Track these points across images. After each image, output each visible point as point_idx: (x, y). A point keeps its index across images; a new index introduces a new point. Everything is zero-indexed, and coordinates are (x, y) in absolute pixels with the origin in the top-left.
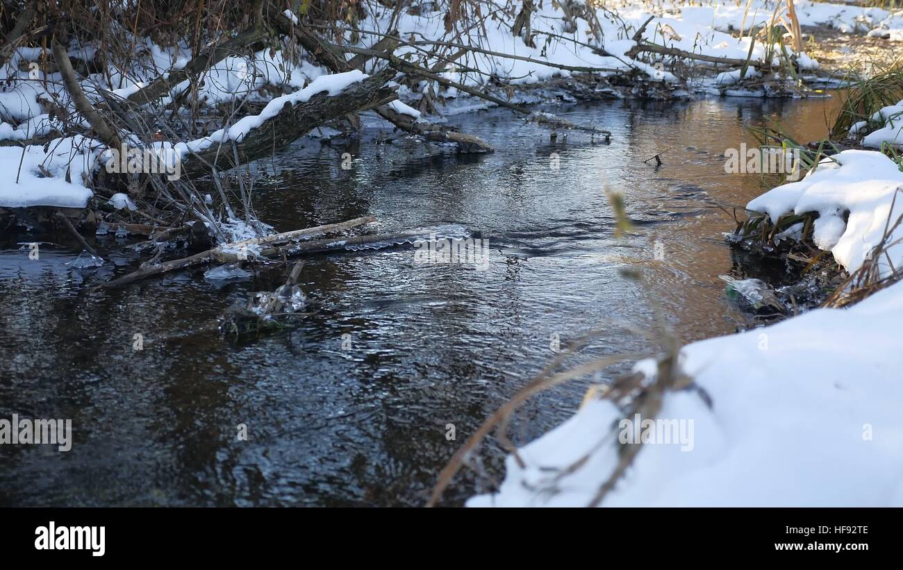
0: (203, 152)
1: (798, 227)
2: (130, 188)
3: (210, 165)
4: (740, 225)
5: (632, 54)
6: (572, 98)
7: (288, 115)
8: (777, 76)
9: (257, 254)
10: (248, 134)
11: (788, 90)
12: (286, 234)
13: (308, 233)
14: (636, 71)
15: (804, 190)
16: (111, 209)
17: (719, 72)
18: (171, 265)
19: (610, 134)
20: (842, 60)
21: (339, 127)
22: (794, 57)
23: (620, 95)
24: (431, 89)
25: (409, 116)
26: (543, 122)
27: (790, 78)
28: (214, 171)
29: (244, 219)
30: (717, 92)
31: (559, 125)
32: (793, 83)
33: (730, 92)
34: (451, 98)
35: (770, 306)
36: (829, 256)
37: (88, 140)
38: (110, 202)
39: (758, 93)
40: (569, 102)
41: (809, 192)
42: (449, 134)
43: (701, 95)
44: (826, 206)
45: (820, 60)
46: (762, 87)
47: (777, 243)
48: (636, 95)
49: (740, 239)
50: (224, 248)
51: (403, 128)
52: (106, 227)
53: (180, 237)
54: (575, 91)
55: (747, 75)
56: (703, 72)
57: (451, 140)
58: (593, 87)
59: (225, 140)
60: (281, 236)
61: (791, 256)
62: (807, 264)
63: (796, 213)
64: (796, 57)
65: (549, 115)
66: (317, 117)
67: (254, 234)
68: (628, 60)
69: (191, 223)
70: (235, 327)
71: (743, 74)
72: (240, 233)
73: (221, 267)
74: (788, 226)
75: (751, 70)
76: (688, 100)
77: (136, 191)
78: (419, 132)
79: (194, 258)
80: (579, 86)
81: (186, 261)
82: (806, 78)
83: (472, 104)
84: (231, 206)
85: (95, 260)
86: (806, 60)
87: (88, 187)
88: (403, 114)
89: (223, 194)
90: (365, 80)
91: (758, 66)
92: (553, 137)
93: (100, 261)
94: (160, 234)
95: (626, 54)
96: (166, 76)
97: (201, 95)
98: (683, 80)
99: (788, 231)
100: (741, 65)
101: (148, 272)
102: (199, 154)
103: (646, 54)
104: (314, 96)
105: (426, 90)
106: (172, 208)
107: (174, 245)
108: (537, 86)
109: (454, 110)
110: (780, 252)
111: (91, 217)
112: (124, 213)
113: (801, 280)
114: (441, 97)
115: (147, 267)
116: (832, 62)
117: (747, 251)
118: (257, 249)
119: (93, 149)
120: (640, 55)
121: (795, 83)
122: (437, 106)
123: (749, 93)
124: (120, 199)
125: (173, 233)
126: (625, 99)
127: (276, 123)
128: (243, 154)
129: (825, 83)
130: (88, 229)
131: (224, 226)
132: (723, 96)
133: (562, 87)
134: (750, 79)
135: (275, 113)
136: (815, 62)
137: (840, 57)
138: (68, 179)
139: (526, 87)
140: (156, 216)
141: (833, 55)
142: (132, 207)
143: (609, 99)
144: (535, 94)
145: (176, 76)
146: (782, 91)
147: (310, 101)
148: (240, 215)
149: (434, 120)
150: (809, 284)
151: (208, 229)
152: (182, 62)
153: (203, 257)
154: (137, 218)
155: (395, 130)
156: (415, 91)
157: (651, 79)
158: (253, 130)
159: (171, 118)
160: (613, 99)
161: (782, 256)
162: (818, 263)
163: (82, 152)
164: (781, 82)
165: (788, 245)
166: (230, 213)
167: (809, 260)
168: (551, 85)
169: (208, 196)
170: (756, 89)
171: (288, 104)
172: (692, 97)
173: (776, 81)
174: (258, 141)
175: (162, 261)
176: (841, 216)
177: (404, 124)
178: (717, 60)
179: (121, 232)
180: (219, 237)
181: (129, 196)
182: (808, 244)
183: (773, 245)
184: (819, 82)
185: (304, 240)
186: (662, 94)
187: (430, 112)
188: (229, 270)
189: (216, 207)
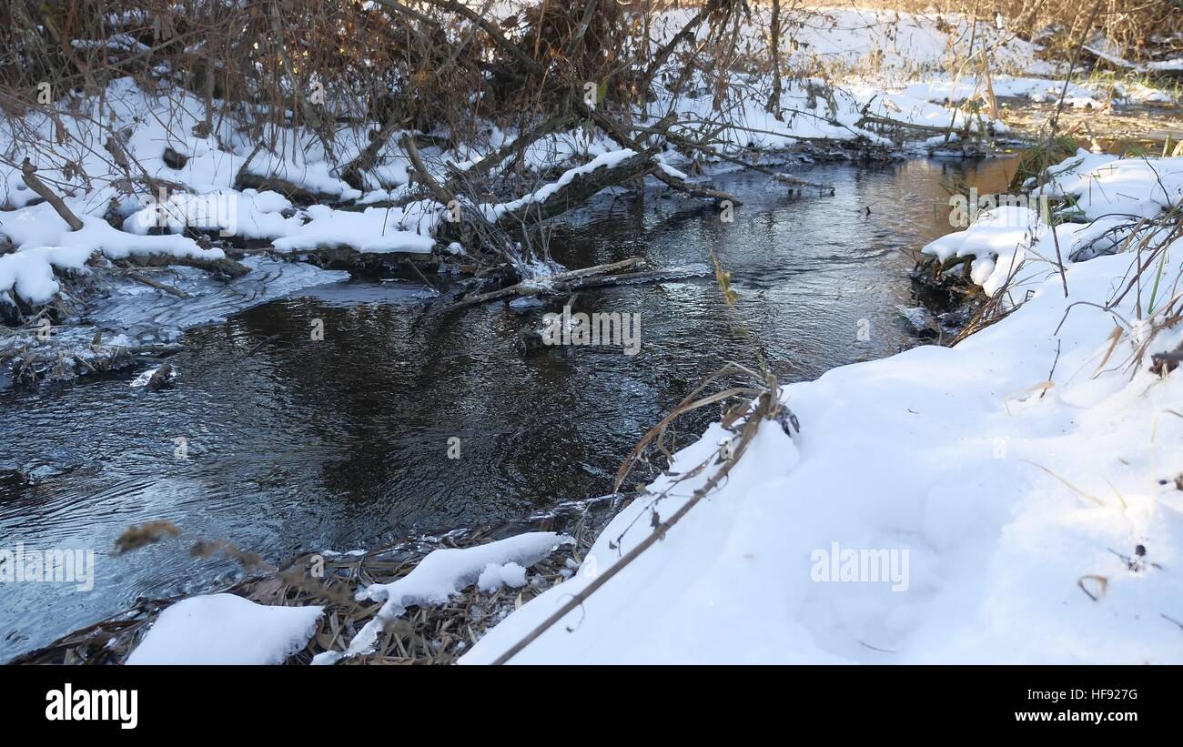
0: (516, 211)
1: (960, 266)
2: (462, 238)
3: (520, 220)
4: (918, 264)
5: (860, 124)
6: (811, 160)
7: (577, 184)
8: (974, 140)
9: (550, 287)
10: (549, 197)
11: (982, 151)
12: (573, 272)
13: (588, 271)
14: (861, 138)
15: (965, 238)
16: (448, 254)
17: (929, 136)
18: (486, 296)
19: (834, 188)
20: (1031, 124)
21: (629, 186)
22: (990, 124)
23: (849, 157)
24: (700, 156)
25: (679, 178)
26: (783, 180)
27: (984, 141)
28: (523, 225)
29: (543, 261)
30: (926, 153)
31: (795, 183)
32: (987, 144)
33: (937, 153)
34: (716, 162)
35: (930, 329)
36: (981, 289)
37: (433, 203)
38: (448, 249)
39: (959, 153)
40: (809, 162)
41: (969, 239)
42: (708, 191)
43: (913, 155)
44: (981, 252)
45: (1013, 125)
46: (962, 149)
47: (944, 278)
48: (862, 156)
49: (918, 274)
50: (527, 284)
51: (674, 188)
52: (445, 267)
53: (495, 275)
54: (814, 154)
55: (950, 139)
56: (917, 137)
57: (710, 196)
58: (828, 151)
59: (532, 202)
60: (569, 274)
61: (954, 288)
62: (965, 295)
63: (958, 256)
64: (992, 124)
65: (787, 175)
66: (598, 184)
67: (550, 272)
68: (856, 129)
69: (503, 265)
70: (524, 345)
71: (947, 138)
72: (539, 271)
73: (522, 298)
74: (953, 265)
75: (953, 136)
76: (902, 160)
77: (466, 241)
78: (686, 190)
79: (504, 291)
80: (817, 150)
81: (498, 293)
82: (999, 140)
83: (732, 166)
84: (535, 252)
85: (434, 292)
86: (1000, 126)
87: (433, 238)
88: (674, 177)
89: (529, 243)
90: (634, 157)
91: (959, 132)
92: (791, 192)
93: (436, 293)
94: (482, 272)
95: (855, 124)
96: (498, 151)
97: (527, 164)
98: (899, 144)
99: (952, 270)
100: (946, 131)
101: (469, 302)
102: (513, 212)
103: (871, 124)
104: (596, 169)
105: (696, 157)
106: (492, 252)
107: (492, 281)
108: (783, 151)
109: (718, 171)
110: (947, 286)
111: (435, 260)
112: (458, 256)
113: (959, 307)
114: (708, 162)
115: (468, 298)
116: (1024, 126)
117: (923, 284)
118: (550, 284)
119: (437, 210)
120: (866, 125)
121: (988, 145)
122: (705, 168)
123: (951, 154)
124: (455, 247)
125: (491, 272)
126: (852, 160)
127: (569, 189)
128: (545, 212)
129: (1014, 144)
130: (432, 269)
131: (528, 267)
132: (931, 156)
133: (803, 151)
134: (952, 142)
135: (568, 182)
136: (1008, 128)
137: (1031, 122)
138: (419, 233)
139: (775, 152)
140: (481, 259)
141: (1026, 121)
142: (464, 253)
143: (840, 160)
144: (782, 157)
145: (505, 151)
146: (978, 152)
147: (593, 172)
148: (541, 258)
149: (702, 179)
150: (963, 312)
151: (515, 269)
152: (510, 141)
153: (510, 290)
154: (467, 261)
155: (668, 189)
156: (689, 157)
157: (873, 145)
158: (553, 194)
159: (504, 182)
160: (841, 160)
161: (948, 289)
162: (974, 294)
163: (430, 212)
164: (977, 144)
165: (952, 280)
166: (534, 257)
167: (967, 292)
168: (794, 150)
169: (519, 244)
170: (956, 150)
171: (577, 175)
172: (905, 157)
173: (972, 143)
174: (555, 203)
175: (481, 293)
176: (992, 259)
177: (674, 184)
178: (927, 128)
179: (455, 271)
180: (523, 275)
181: (462, 244)
182: (966, 281)
183: (941, 280)
184: (1010, 143)
185: (586, 277)
186: (881, 156)
187: (698, 173)
188: (528, 300)
189: (523, 252)
